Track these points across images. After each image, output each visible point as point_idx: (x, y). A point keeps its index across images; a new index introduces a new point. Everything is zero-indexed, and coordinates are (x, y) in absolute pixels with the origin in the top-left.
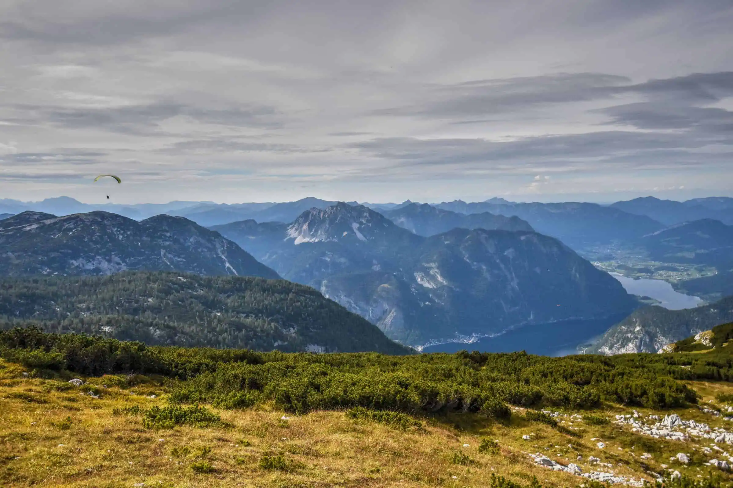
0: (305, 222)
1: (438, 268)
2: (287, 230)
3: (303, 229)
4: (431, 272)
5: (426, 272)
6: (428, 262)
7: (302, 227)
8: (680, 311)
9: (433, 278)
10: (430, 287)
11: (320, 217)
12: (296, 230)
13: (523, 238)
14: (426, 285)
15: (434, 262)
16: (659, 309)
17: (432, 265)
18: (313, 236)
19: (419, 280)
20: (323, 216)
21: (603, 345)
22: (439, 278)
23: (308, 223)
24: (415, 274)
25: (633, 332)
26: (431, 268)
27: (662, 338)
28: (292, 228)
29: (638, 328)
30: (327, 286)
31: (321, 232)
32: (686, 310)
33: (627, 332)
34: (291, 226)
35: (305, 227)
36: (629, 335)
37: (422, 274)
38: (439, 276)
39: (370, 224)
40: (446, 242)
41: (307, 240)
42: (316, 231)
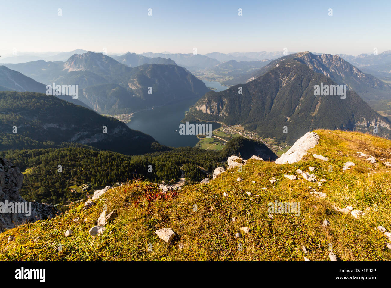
0: (72, 61)
1: (137, 81)
2: (64, 65)
3: (72, 65)
4: (135, 83)
5: (133, 82)
6: (133, 79)
7: (71, 64)
8: (219, 92)
9: (136, 85)
10: (135, 89)
11: (80, 58)
12: (69, 65)
13: (171, 67)
14: (133, 88)
15: (135, 78)
16: (213, 92)
17: (135, 80)
18: (78, 68)
19: (130, 86)
20: (82, 58)
21: (196, 106)
22: (138, 85)
23: (74, 61)
24: (128, 84)
25: (205, 101)
26: (134, 81)
27: (213, 102)
28: (66, 64)
29: (206, 99)
30: (85, 92)
31: (82, 66)
32: (221, 92)
33: (203, 101)
34: (66, 63)
35: (73, 63)
36: (204, 102)
37: (131, 84)
38: (138, 84)
39: (106, 62)
40: (141, 70)
41: (75, 70)
42: (79, 66)
